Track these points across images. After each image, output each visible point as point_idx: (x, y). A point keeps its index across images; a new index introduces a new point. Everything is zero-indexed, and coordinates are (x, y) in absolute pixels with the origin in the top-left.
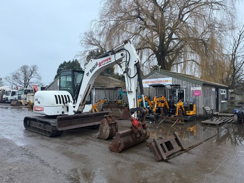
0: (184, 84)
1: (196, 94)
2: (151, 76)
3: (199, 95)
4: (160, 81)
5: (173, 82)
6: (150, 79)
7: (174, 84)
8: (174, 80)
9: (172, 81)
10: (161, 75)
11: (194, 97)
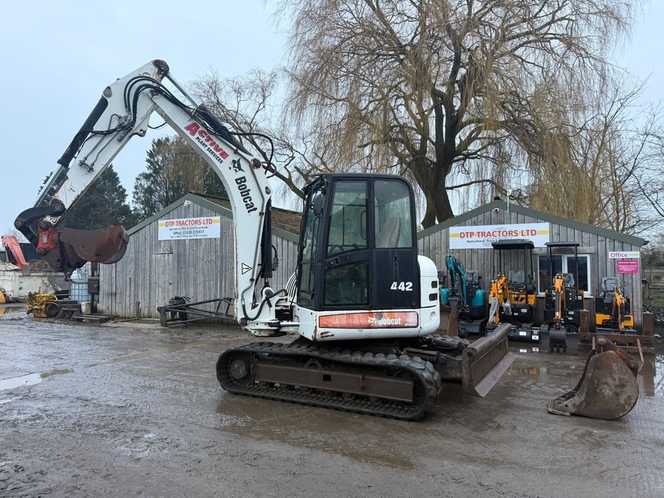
0: (585, 241)
1: (624, 268)
2: (481, 217)
3: (632, 273)
4: (510, 233)
5: (552, 237)
6: (475, 224)
7: (556, 240)
8: (555, 231)
9: (551, 232)
10: (514, 214)
11: (618, 277)
